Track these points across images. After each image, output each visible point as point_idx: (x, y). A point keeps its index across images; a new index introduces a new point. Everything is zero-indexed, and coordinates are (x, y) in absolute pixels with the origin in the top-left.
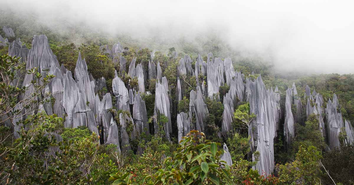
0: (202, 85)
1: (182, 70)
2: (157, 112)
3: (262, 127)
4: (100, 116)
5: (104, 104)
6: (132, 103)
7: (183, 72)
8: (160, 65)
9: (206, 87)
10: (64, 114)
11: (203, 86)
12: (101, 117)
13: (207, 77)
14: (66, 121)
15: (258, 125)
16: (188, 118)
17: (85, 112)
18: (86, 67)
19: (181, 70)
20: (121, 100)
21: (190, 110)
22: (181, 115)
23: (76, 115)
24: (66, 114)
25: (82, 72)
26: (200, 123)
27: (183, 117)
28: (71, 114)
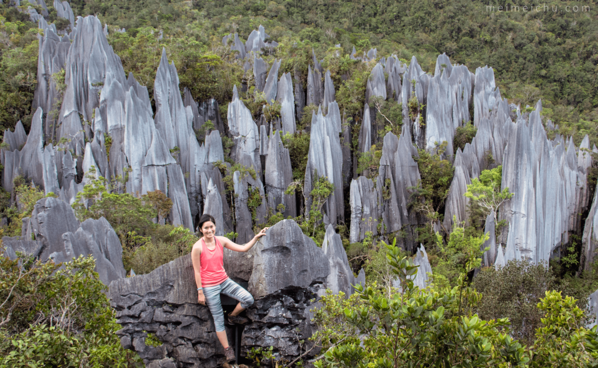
0: (415, 123)
1: (377, 88)
2: (311, 172)
3: (522, 219)
4: (197, 174)
5: (207, 151)
6: (264, 153)
7: (378, 92)
8: (332, 77)
9: (423, 129)
10: (126, 167)
11: (417, 125)
12: (200, 176)
13: (426, 107)
14: (129, 181)
15: (514, 215)
16: (373, 188)
17: (164, 165)
18: (175, 79)
19: (375, 89)
20: (242, 144)
21: (381, 173)
22: (358, 182)
23: (147, 169)
24: (130, 167)
25: (168, 88)
26: (399, 201)
27: (363, 186)
28: (139, 168)
